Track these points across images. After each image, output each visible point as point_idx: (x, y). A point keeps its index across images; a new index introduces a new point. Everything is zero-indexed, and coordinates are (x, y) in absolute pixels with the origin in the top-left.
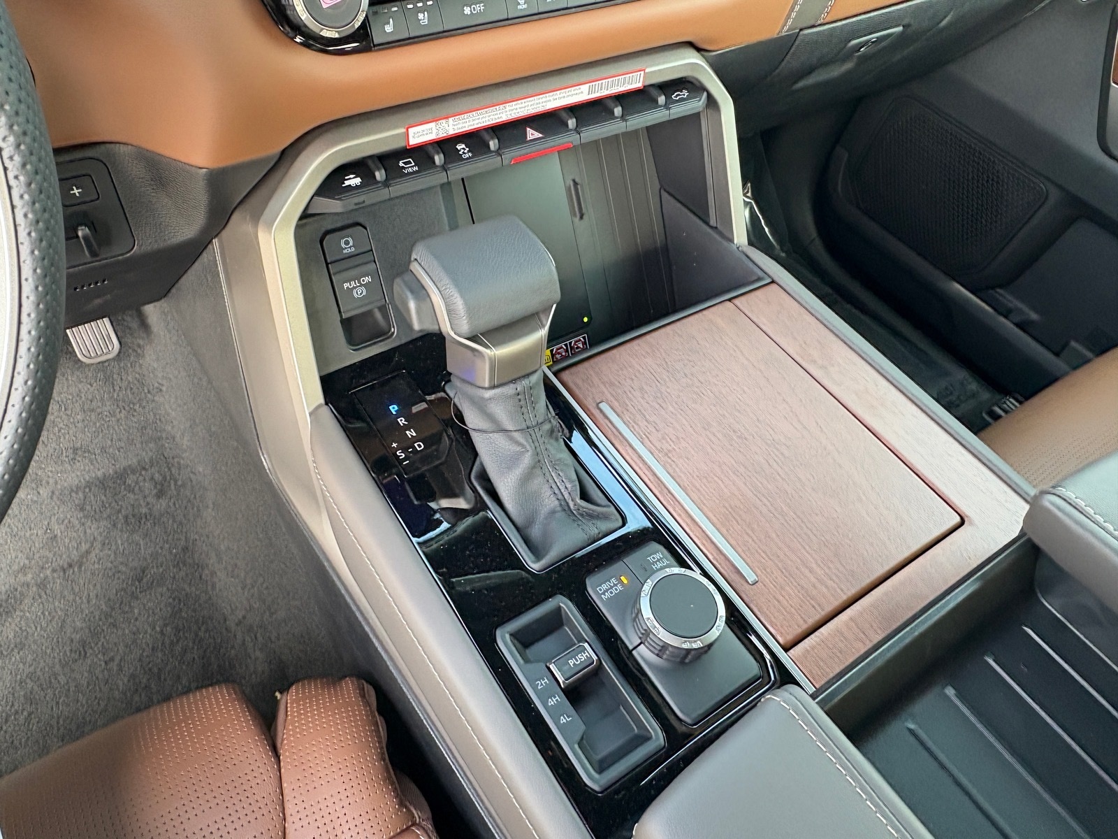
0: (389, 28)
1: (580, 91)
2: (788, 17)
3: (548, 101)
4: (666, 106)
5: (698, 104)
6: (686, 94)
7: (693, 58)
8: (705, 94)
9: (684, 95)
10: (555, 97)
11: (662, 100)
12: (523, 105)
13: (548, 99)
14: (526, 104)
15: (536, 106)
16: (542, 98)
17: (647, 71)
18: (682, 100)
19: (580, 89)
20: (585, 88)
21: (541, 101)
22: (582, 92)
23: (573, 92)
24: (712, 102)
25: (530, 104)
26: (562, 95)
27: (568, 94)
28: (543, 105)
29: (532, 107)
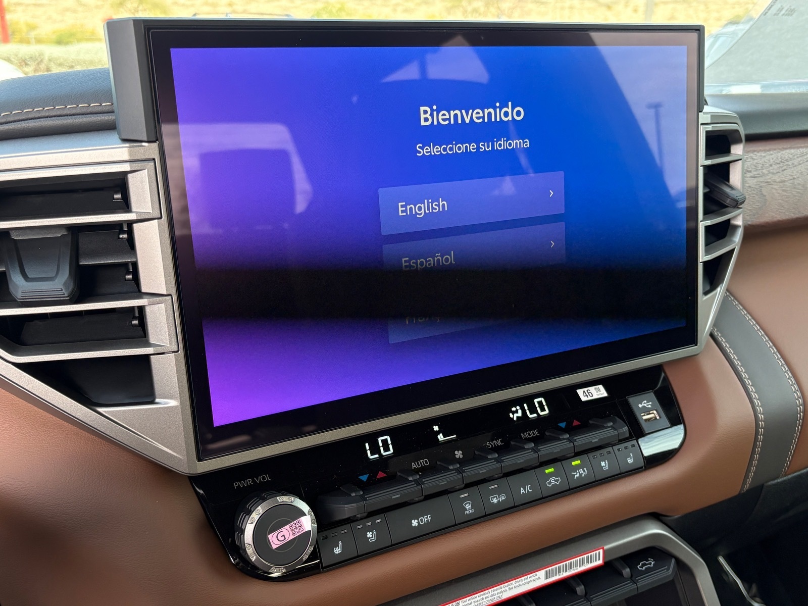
0: (337, 551)
1: (537, 577)
2: (746, 476)
3: (504, 591)
4: (632, 578)
5: (668, 572)
6: (653, 563)
7: (654, 529)
8: (673, 560)
9: (650, 564)
10: (511, 587)
11: (627, 572)
12: (478, 599)
13: (503, 589)
14: (481, 597)
15: (491, 598)
16: (497, 590)
17: (606, 547)
18: (648, 570)
19: (536, 575)
20: (541, 574)
21: (496, 592)
22: (539, 578)
23: (529, 580)
24: (683, 567)
25: (484, 597)
26: (518, 584)
27: (523, 582)
28: (499, 595)
29: (488, 599)
